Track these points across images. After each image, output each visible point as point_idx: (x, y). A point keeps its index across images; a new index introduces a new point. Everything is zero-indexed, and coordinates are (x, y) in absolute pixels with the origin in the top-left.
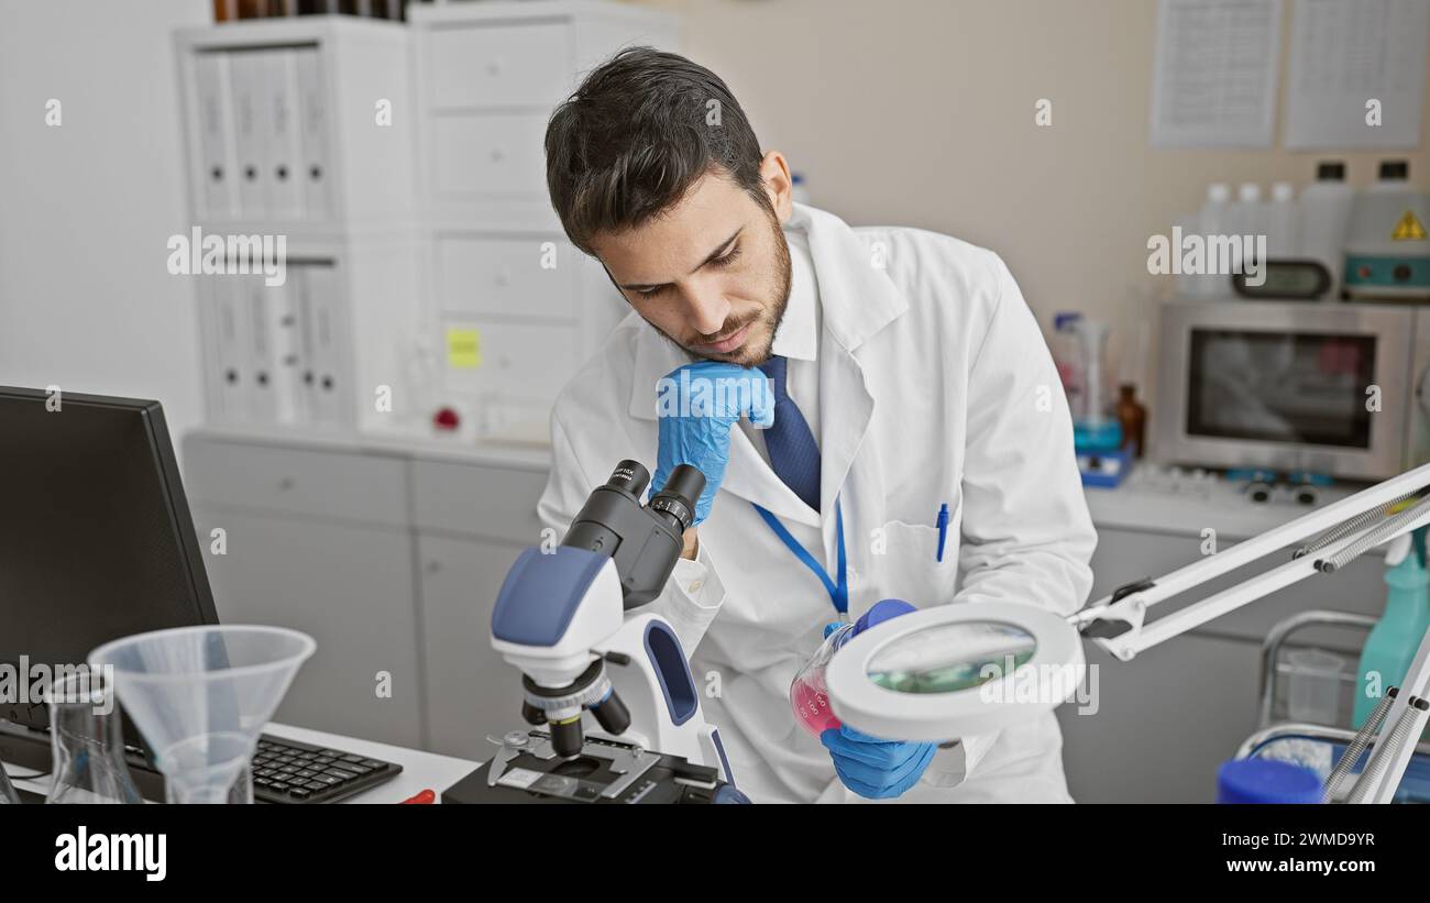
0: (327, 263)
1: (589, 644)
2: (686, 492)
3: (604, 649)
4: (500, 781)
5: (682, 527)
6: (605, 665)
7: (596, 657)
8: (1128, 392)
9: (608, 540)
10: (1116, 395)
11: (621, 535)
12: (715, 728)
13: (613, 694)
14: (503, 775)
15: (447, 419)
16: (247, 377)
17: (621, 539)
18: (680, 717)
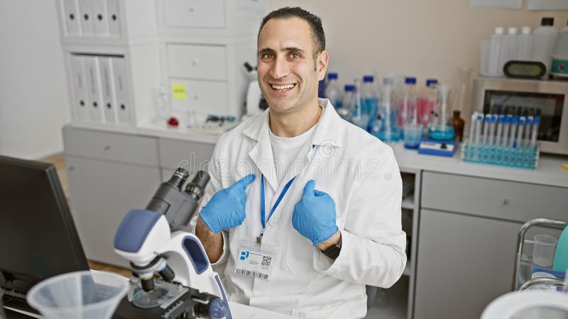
0: (122, 56)
1: (153, 250)
2: (201, 184)
5: (198, 198)
8: (457, 114)
9: (165, 206)
10: (452, 115)
11: (170, 203)
13: (167, 266)
15: (173, 122)
16: (88, 104)
17: (169, 205)
18: (200, 271)
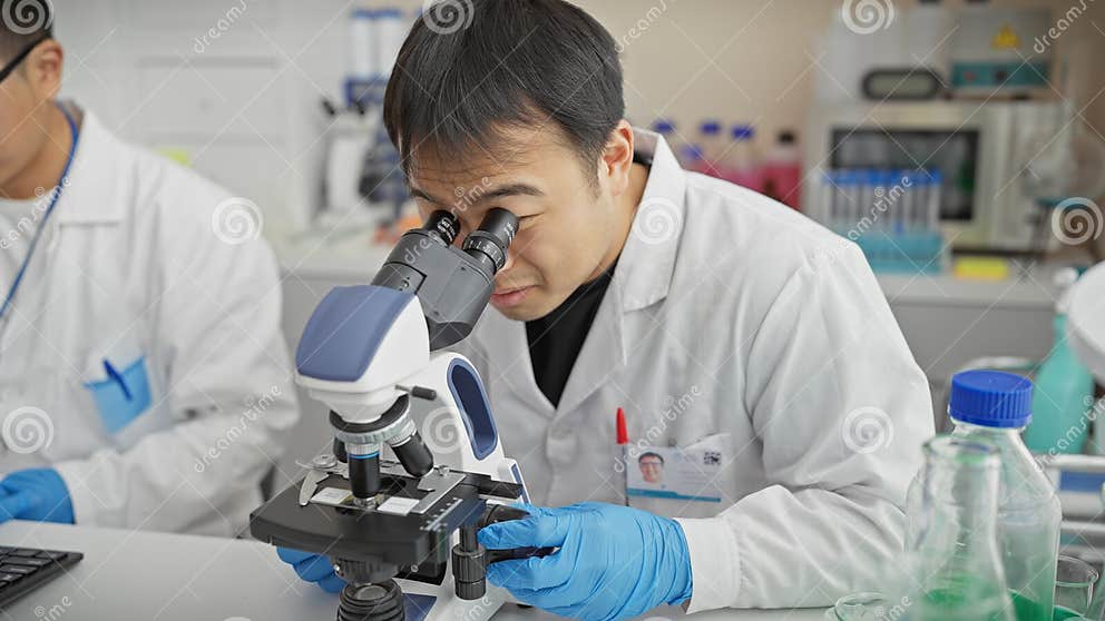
1: (394, 379)
3: (410, 385)
4: (314, 499)
6: (412, 401)
7: (404, 393)
9: (415, 278)
12: (514, 462)
14: (314, 495)
18: (482, 452)
